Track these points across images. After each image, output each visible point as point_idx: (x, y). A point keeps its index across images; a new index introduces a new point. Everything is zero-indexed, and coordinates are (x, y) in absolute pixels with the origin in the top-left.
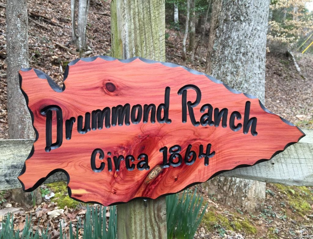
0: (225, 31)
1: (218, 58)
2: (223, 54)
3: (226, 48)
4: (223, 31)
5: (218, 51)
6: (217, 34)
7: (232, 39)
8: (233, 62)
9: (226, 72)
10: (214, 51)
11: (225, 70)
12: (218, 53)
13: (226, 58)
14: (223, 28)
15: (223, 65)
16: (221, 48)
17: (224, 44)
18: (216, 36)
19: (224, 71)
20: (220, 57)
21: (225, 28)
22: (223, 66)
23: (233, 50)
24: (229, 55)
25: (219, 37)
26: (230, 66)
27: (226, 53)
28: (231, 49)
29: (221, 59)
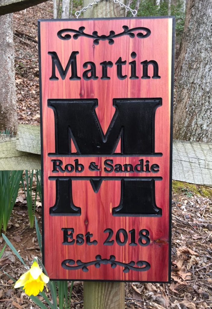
0: (200, 9)
1: (193, 36)
2: (198, 31)
3: (201, 26)
4: (198, 9)
5: (194, 29)
6: (193, 13)
7: (207, 16)
8: (208, 38)
9: (200, 49)
10: (189, 30)
11: (199, 47)
12: (194, 31)
13: (201, 35)
14: (198, 6)
15: (198, 42)
16: (196, 26)
17: (200, 21)
18: (192, 15)
19: (199, 49)
20: (195, 35)
21: (200, 5)
22: (197, 44)
23: (207, 26)
24: (203, 32)
25: (195, 15)
26: (205, 42)
27: (201, 30)
28: (206, 26)
29: (196, 36)
